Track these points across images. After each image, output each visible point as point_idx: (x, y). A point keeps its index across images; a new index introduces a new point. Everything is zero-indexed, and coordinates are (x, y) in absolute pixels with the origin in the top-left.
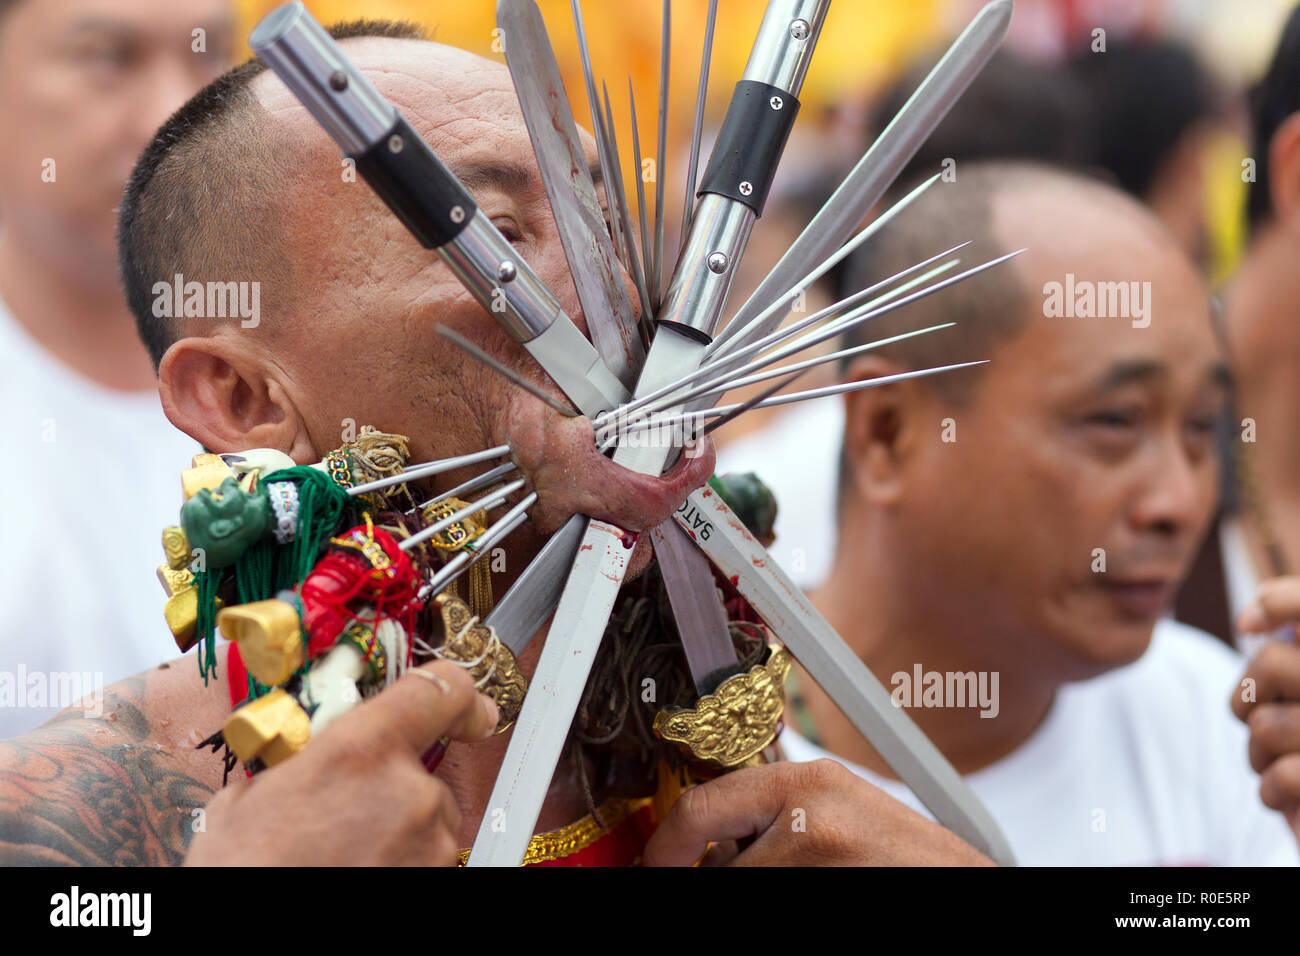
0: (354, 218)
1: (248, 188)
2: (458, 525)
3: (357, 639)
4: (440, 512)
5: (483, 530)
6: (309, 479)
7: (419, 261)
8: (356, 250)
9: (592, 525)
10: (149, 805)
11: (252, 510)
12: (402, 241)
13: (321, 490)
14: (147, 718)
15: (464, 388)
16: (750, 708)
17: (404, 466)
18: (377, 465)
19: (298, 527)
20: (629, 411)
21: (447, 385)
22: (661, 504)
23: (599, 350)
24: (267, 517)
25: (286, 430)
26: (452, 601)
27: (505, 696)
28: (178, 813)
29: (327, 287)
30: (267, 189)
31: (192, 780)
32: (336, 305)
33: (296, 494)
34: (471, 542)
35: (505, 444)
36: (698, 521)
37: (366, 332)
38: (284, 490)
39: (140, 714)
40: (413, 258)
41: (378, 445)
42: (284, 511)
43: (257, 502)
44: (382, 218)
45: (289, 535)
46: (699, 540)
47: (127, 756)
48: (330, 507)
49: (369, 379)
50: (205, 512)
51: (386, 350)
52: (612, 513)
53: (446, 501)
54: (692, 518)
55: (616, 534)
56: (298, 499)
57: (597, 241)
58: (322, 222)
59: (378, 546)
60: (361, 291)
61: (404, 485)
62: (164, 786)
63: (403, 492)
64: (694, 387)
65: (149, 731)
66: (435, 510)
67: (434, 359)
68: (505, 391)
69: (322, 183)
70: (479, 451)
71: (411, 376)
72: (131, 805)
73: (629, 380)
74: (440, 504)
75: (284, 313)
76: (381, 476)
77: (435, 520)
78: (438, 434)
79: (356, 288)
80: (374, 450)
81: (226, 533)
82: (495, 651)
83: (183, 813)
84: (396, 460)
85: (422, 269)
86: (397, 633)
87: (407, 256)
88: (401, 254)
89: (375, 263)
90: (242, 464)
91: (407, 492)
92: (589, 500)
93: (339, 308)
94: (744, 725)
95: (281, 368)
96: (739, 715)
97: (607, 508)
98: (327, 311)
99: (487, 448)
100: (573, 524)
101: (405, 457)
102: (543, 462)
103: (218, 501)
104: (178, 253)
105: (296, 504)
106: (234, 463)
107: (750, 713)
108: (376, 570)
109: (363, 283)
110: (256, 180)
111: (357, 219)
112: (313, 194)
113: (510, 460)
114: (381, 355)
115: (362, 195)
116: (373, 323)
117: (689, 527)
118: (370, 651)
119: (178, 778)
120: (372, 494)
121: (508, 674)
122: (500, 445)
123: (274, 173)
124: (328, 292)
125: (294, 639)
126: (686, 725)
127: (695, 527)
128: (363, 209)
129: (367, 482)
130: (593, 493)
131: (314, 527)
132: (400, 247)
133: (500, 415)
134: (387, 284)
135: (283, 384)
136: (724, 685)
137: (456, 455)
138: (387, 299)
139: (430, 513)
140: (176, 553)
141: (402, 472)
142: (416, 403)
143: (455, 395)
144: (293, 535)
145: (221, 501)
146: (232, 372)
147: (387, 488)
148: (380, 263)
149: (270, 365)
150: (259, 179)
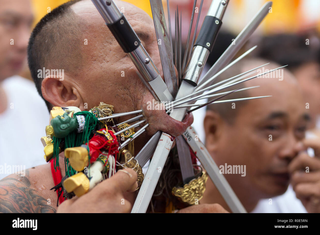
0: (101, 44)
1: (70, 34)
2: (128, 131)
3: (102, 160)
4: (123, 127)
5: (134, 133)
6: (88, 115)
7: (119, 57)
8: (102, 53)
9: (163, 134)
10: (32, 204)
11: (72, 122)
12: (115, 51)
13: (92, 118)
14: (30, 181)
15: (130, 93)
16: (198, 189)
17: (112, 114)
18: (105, 113)
19: (85, 128)
20: (174, 103)
21: (125, 92)
22: (182, 129)
23: (167, 85)
24: (76, 125)
25: (77, 102)
26: (127, 152)
27: (138, 180)
28: (40, 207)
29: (92, 63)
30: (77, 35)
31: (44, 198)
32: (95, 68)
33: (84, 119)
34: (131, 136)
35: (141, 109)
36: (188, 136)
37: (104, 76)
38: (81, 117)
39: (28, 180)
40: (118, 56)
41: (106, 107)
42: (81, 123)
43: (73, 120)
44: (109, 45)
45: (82, 130)
46: (188, 141)
47: (26, 190)
48: (93, 123)
49: (103, 89)
50: (59, 122)
51: (109, 81)
52: (169, 131)
53: (124, 124)
54: (187, 135)
55: (169, 137)
56: (85, 120)
57: (169, 56)
58: (92, 45)
59: (109, 134)
60: (102, 65)
61: (112, 119)
62: (36, 199)
63: (112, 121)
64: (191, 98)
65: (31, 185)
66: (122, 126)
67: (122, 85)
68: (142, 95)
69: (92, 34)
70: (133, 111)
71: (116, 89)
72: (27, 203)
73: (174, 95)
74: (123, 125)
75: (79, 70)
76: (106, 116)
77: (122, 129)
78: (122, 105)
79: (101, 63)
80: (105, 109)
81: (65, 128)
82: (137, 167)
83: (41, 207)
84: (110, 112)
85: (120, 59)
86: (113, 159)
87: (116, 56)
88: (115, 55)
89: (107, 57)
90: (68, 110)
91: (113, 121)
92: (163, 127)
93: (96, 69)
94: (195, 193)
95: (77, 85)
96: (194, 190)
97: (168, 129)
98: (92, 69)
99: (135, 111)
100: (158, 133)
101: (112, 111)
102: (151, 115)
103: (63, 119)
104: (48, 52)
105: (85, 121)
106: (65, 109)
107: (197, 190)
108: (109, 141)
109: (103, 62)
110: (73, 32)
111: (102, 45)
112: (90, 37)
113: (142, 114)
114: (108, 83)
115: (104, 38)
116: (106, 74)
117: (185, 137)
118: (106, 163)
119: (40, 197)
120: (103, 121)
121: (140, 174)
122: (139, 110)
123: (79, 31)
124: (93, 64)
125: (87, 158)
126: (181, 192)
127: (187, 137)
128: (104, 42)
129: (102, 117)
130: (164, 125)
131: (89, 128)
132: (114, 53)
133: (140, 101)
134: (110, 63)
135: (78, 89)
136: (191, 181)
137: (126, 112)
138: (110, 67)
139: (120, 127)
140: (50, 133)
141: (112, 115)
142: (116, 96)
143: (127, 95)
144: (83, 130)
145: (64, 119)
146: (62, 85)
147: (108, 119)
148: (108, 57)
149: (74, 84)
150: (74, 32)
